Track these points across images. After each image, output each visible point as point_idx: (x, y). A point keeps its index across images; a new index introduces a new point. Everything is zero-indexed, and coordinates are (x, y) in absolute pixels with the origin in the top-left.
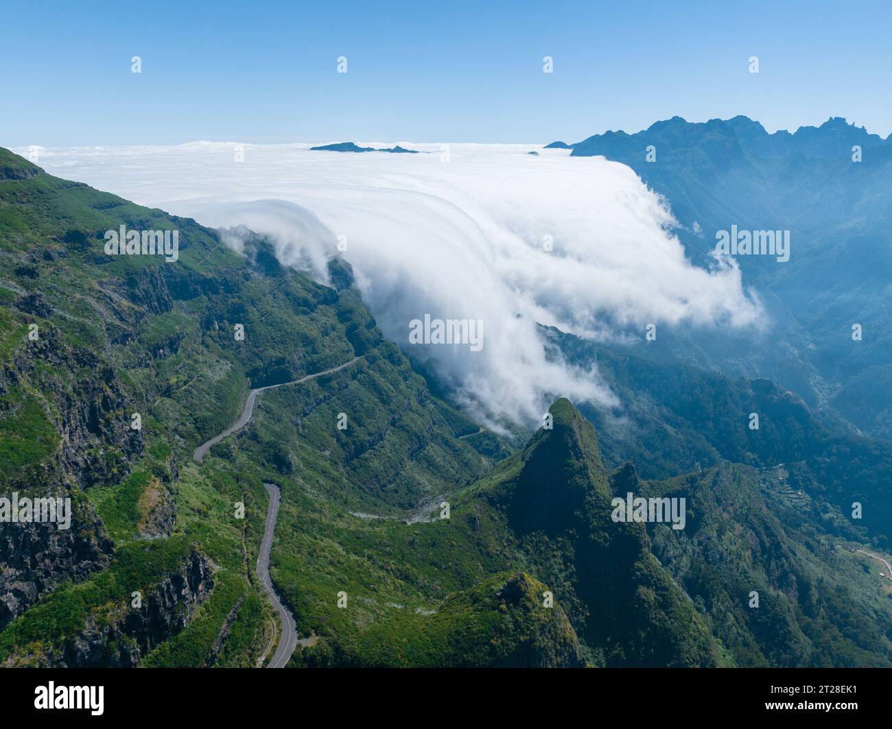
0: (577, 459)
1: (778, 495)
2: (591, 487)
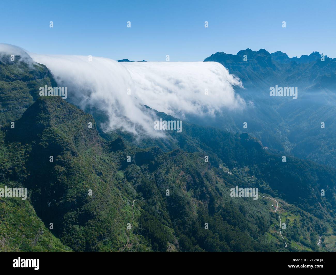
0: (45, 114)
1: (243, 177)
2: (49, 126)
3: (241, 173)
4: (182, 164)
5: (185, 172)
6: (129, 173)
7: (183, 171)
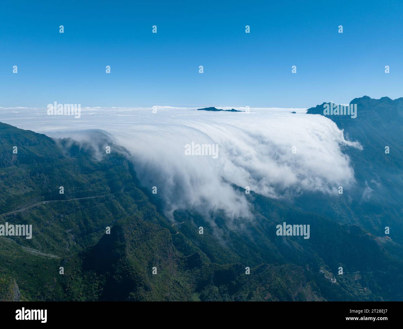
1: (352, 288)
2: (124, 255)
3: (350, 282)
4: (269, 283)
5: (272, 295)
6: (205, 297)
7: (270, 292)
